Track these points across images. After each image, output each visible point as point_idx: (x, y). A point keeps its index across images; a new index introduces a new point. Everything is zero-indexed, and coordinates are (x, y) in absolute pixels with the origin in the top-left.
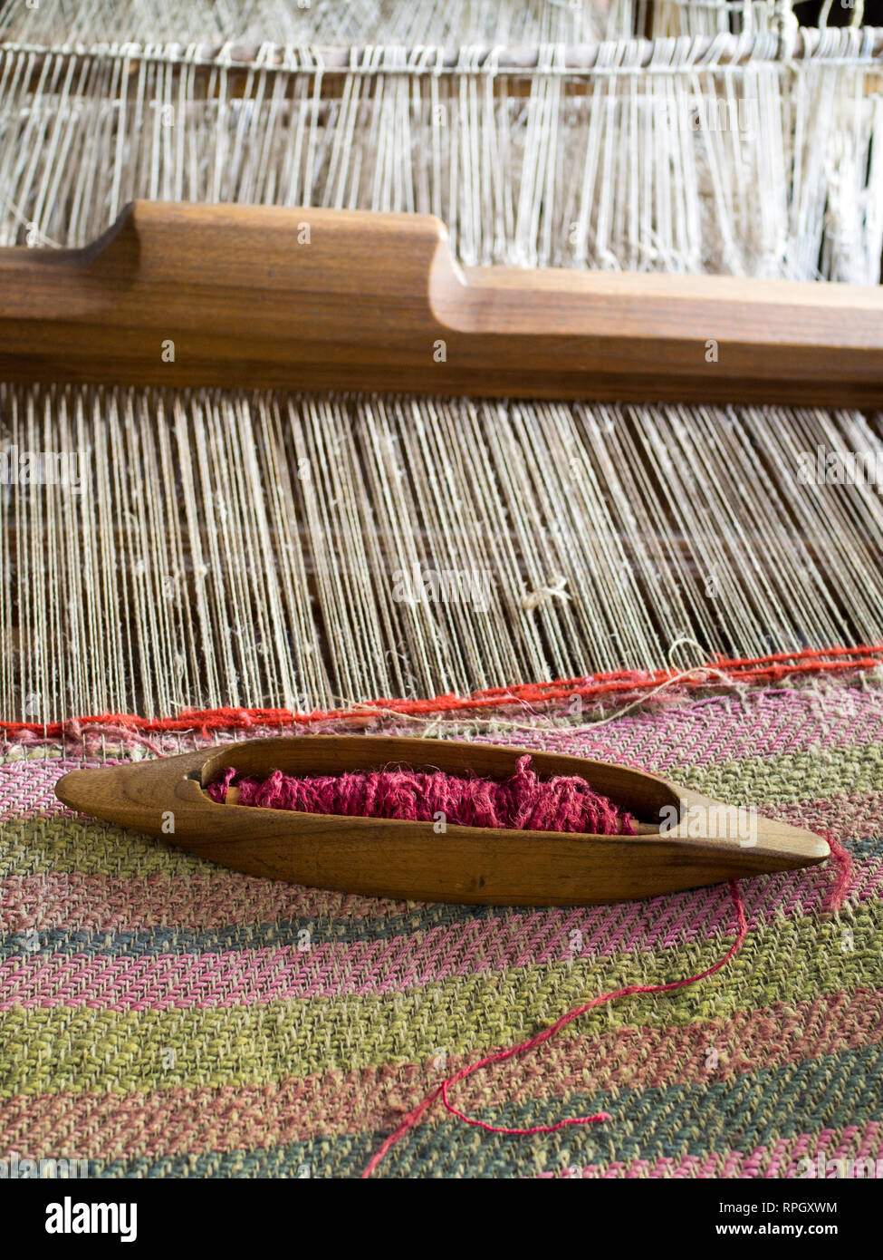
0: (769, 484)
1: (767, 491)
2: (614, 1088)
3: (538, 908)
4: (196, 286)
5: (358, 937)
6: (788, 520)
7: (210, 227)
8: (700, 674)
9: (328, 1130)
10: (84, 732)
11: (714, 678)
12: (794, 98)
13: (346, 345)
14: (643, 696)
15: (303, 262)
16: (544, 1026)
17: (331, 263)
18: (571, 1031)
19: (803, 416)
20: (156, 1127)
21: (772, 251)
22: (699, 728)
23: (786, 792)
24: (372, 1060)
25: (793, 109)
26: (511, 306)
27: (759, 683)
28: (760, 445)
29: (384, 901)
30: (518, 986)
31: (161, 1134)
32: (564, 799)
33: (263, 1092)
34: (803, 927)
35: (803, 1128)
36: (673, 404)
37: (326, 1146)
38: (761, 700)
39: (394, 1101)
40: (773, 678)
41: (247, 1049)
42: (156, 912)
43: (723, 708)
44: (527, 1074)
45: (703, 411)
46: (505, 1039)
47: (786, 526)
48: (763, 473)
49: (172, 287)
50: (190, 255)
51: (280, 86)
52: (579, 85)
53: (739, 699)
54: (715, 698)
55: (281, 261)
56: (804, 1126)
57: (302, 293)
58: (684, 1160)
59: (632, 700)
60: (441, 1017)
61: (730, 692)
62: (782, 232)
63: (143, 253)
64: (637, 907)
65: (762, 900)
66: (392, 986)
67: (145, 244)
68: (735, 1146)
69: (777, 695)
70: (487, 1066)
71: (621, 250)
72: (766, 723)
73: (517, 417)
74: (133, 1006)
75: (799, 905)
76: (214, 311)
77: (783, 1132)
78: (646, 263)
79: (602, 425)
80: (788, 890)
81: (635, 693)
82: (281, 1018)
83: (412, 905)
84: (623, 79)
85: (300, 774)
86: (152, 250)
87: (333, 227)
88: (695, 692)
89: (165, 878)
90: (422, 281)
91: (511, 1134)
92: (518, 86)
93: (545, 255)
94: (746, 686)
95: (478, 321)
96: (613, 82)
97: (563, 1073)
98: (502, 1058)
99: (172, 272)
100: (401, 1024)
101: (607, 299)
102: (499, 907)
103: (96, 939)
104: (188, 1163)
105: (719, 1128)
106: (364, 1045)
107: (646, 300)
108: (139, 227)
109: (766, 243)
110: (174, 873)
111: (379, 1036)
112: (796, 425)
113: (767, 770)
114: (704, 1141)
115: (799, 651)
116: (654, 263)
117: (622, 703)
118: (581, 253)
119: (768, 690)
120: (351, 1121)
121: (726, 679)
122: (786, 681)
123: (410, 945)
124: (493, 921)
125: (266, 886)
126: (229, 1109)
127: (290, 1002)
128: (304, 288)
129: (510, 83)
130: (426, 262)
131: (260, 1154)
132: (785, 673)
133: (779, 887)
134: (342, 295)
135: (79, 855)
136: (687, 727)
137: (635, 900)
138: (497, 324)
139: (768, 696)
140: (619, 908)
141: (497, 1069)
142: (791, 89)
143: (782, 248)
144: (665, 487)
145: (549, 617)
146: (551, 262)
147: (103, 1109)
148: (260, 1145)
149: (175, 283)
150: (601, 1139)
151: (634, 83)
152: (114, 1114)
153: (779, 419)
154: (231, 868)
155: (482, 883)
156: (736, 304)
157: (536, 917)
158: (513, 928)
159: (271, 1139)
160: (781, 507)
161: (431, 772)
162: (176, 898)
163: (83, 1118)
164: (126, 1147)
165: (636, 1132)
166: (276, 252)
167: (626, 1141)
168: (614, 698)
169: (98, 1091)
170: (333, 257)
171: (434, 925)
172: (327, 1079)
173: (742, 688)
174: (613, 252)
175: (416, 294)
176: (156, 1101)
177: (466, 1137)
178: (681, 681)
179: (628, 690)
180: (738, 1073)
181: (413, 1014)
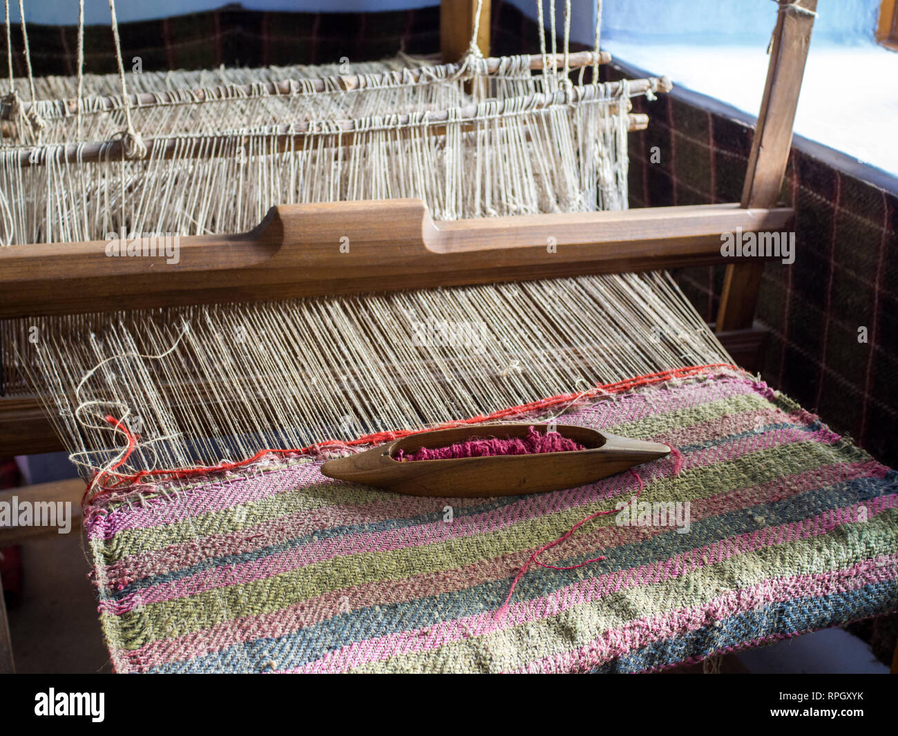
0: (600, 310)
1: (600, 314)
2: (603, 548)
3: (548, 492)
4: (311, 244)
5: (474, 513)
6: (614, 324)
7: (316, 214)
8: (593, 391)
9: (489, 580)
10: (321, 449)
11: (599, 393)
12: (574, 121)
13: (384, 266)
14: (569, 404)
15: (361, 227)
16: (566, 532)
17: (375, 226)
18: (578, 533)
19: (608, 278)
20: (416, 588)
21: (575, 199)
22: (597, 415)
23: (644, 434)
24: (498, 554)
25: (575, 127)
26: (461, 238)
27: (620, 393)
28: (591, 293)
29: (480, 499)
30: (550, 520)
31: (420, 590)
32: (553, 440)
33: (456, 571)
34: (666, 482)
35: (685, 550)
36: (543, 279)
37: (490, 585)
38: (623, 400)
39: (513, 566)
40: (626, 389)
41: (443, 558)
42: (382, 514)
43: (606, 405)
44: (565, 550)
45: (558, 281)
46: (551, 539)
47: (613, 327)
48: (596, 306)
49: (299, 246)
50: (307, 229)
51: (321, 142)
52: (469, 126)
53: (612, 400)
54: (602, 401)
55: (350, 228)
56: (686, 549)
57: (362, 242)
58: (640, 567)
59: (565, 406)
60: (521, 536)
61: (607, 398)
62: (577, 189)
63: (285, 231)
64: (591, 485)
65: (645, 474)
66: (495, 528)
67: (286, 226)
68: (660, 559)
69: (629, 397)
70: (547, 549)
71: (498, 207)
72: (628, 409)
73: (469, 294)
74: (388, 549)
75: (661, 475)
76: (320, 256)
77: (678, 552)
78: (511, 212)
79: (512, 292)
80: (655, 470)
81: (565, 403)
82: (453, 545)
83: (492, 499)
84: (490, 121)
85: (433, 448)
86: (289, 229)
87: (374, 208)
88: (593, 399)
89: (380, 502)
90: (419, 230)
91: (566, 569)
92: (439, 130)
93: (460, 215)
94: (615, 395)
95: (447, 248)
96: (486, 123)
97: (580, 547)
98: (552, 545)
99: (299, 238)
100: (505, 540)
101: (506, 229)
102: (531, 494)
103: (360, 527)
104: (436, 598)
105: (651, 555)
106: (493, 551)
107: (525, 228)
108: (282, 218)
109: (570, 195)
110: (383, 499)
111: (497, 545)
112: (606, 283)
113: (633, 427)
114: (647, 560)
115: (634, 377)
116: (516, 212)
117: (560, 409)
118: (478, 211)
119: (625, 395)
120: (497, 575)
121: (605, 393)
122: (632, 390)
123: (497, 513)
124: (530, 500)
125: (425, 499)
126: (445, 578)
127: (454, 539)
128: (363, 240)
129: (433, 129)
130: (419, 221)
131: (464, 591)
132: (631, 386)
133: (651, 470)
134: (381, 242)
135: (339, 498)
136: (593, 415)
137: (591, 483)
138: (456, 249)
139: (625, 397)
140: (584, 487)
141: (552, 550)
142: (572, 117)
143: (579, 197)
144: (551, 317)
145: (515, 380)
146: (464, 217)
147: (391, 585)
148: (463, 588)
149: (300, 244)
150: (604, 566)
151: (497, 121)
152: (397, 586)
153: (596, 280)
154: (409, 494)
155: (524, 481)
156: (567, 225)
157: (548, 496)
158: (540, 501)
159: (466, 586)
160: (609, 319)
161: (491, 438)
162: (388, 508)
163: (384, 590)
164: (407, 596)
165: (617, 561)
166: (348, 223)
167: (614, 565)
168: (556, 407)
169: (386, 580)
170: (375, 223)
171: (505, 505)
172: (481, 563)
173: (613, 395)
174: (495, 209)
175: (417, 237)
176: (412, 580)
177: (547, 573)
178: (585, 396)
179: (562, 402)
180: (653, 535)
181: (508, 537)
